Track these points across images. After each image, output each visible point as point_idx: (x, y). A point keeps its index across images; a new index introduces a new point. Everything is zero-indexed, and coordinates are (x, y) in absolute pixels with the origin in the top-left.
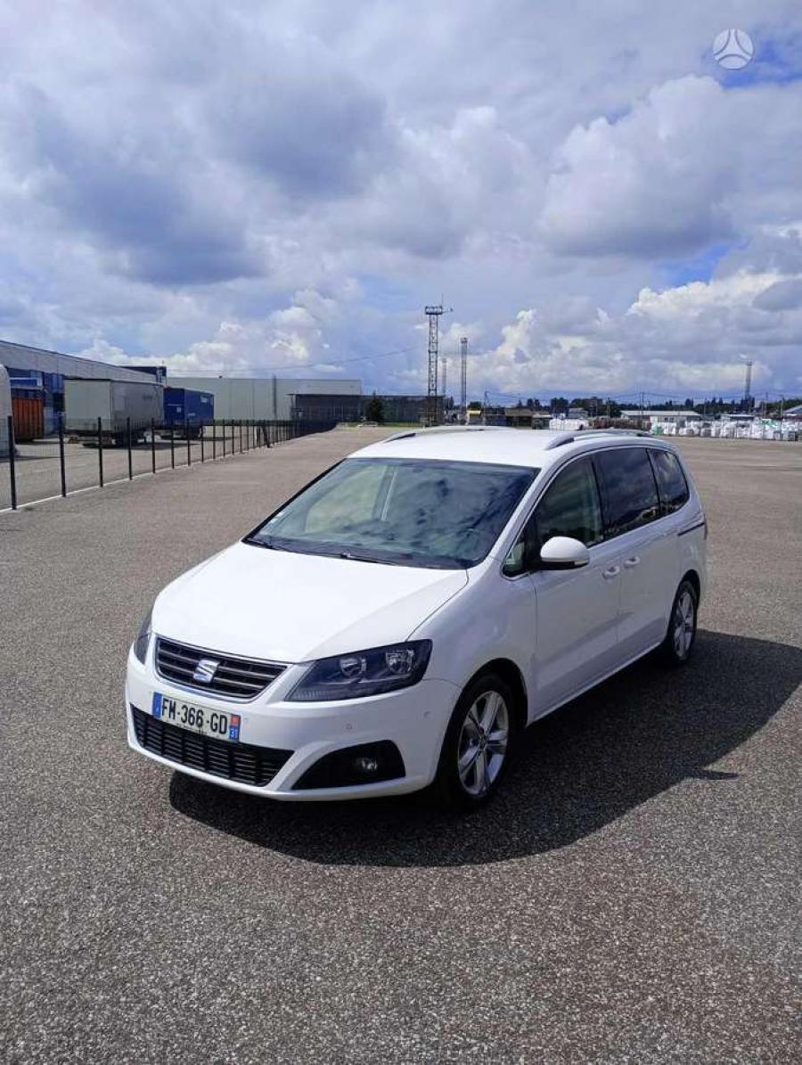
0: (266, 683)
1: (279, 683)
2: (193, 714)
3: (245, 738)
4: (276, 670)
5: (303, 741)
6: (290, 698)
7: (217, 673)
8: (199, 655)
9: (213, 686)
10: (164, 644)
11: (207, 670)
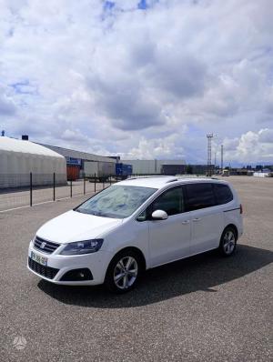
0: (55, 249)
1: (59, 249)
2: (38, 257)
3: (49, 265)
4: (58, 245)
5: (62, 266)
6: (60, 254)
7: (46, 246)
8: (43, 241)
9: (44, 250)
10: (38, 238)
11: (44, 244)
